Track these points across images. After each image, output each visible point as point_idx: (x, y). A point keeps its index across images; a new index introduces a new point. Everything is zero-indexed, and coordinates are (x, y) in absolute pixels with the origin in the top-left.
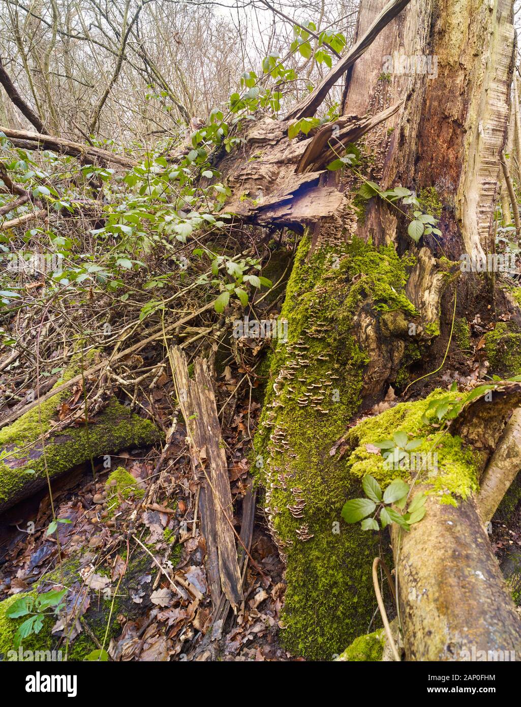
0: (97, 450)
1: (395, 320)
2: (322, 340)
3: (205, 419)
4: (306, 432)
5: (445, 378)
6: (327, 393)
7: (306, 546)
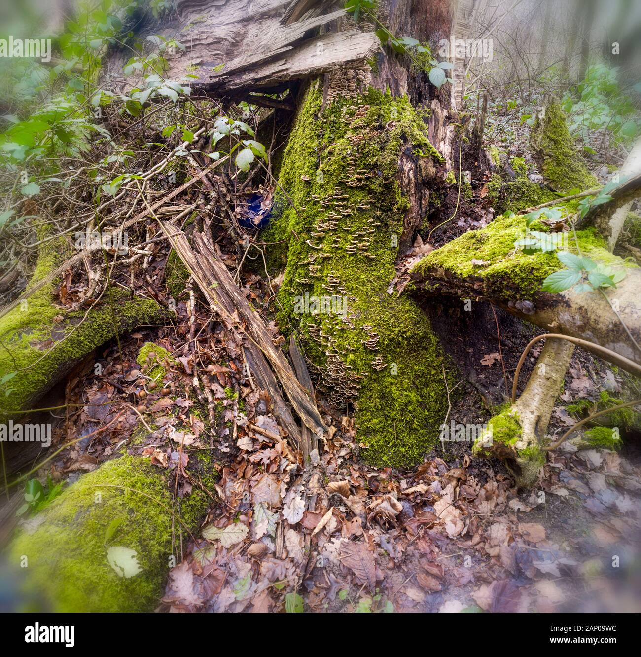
0: (113, 331)
1: (427, 166)
2: (362, 188)
3: (228, 287)
4: (359, 277)
5: (461, 223)
6: (372, 239)
7: (380, 375)
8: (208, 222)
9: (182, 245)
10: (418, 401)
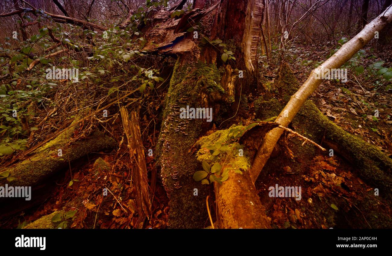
0: (90, 151)
1: (216, 95)
2: (185, 104)
3: (136, 137)
4: (178, 143)
5: (237, 120)
6: (187, 126)
7: (178, 191)
8: (140, 107)
9: (125, 117)
10: (195, 207)
